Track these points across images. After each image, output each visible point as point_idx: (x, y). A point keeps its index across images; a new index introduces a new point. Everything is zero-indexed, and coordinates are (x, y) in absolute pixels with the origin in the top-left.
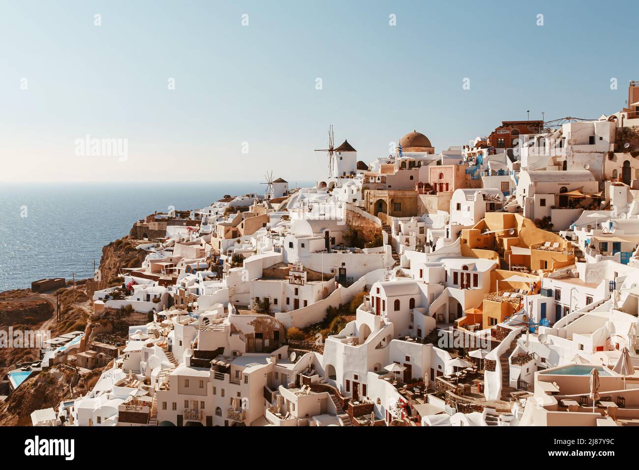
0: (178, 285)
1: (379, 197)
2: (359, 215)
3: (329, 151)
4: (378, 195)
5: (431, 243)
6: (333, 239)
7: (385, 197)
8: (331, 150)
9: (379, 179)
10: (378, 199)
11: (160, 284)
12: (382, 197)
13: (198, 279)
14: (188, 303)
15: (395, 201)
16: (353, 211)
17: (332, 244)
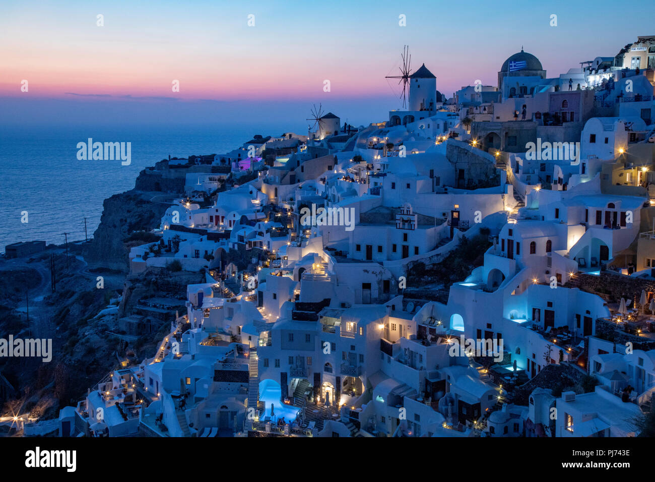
0: (234, 239)
1: (490, 130)
2: (466, 152)
3: (403, 77)
4: (489, 127)
5: (560, 181)
6: (438, 179)
7: (498, 130)
8: (405, 77)
9: (485, 109)
10: (489, 132)
11: (209, 239)
12: (495, 129)
13: (259, 231)
14: (251, 258)
15: (510, 135)
16: (459, 147)
17: (436, 185)
